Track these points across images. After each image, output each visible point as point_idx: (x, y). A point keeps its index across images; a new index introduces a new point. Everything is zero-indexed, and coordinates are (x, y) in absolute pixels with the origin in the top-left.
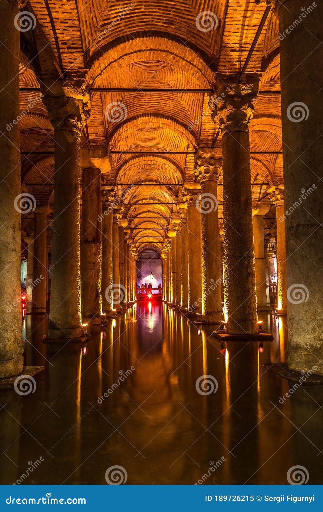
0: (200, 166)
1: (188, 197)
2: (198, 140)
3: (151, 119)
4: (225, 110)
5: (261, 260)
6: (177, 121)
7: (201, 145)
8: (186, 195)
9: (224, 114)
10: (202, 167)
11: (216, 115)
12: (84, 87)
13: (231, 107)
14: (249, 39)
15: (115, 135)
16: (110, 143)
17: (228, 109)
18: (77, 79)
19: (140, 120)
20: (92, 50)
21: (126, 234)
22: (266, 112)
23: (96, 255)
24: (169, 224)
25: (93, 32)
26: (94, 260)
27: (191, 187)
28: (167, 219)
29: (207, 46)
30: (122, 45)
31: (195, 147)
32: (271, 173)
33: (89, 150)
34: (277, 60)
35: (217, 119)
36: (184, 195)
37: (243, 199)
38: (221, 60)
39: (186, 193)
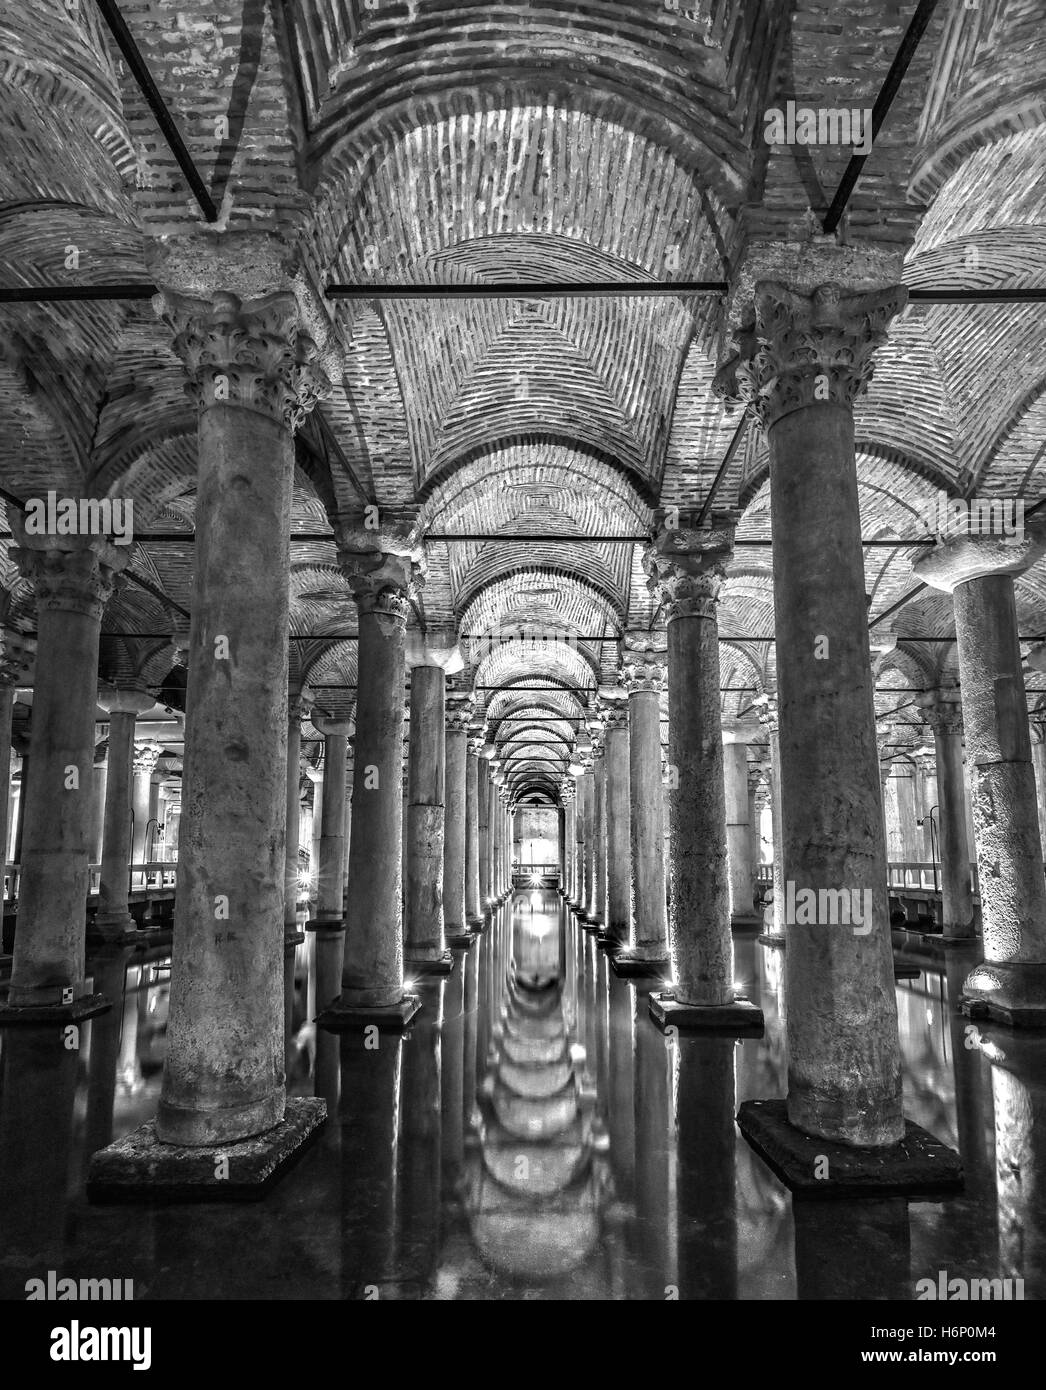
0: (627, 665)
1: (607, 714)
2: (625, 617)
3: (538, 578)
4: (672, 578)
5: (742, 828)
6: (586, 582)
7: (630, 626)
8: (603, 710)
9: (671, 584)
10: (632, 667)
11: (657, 585)
12: (413, 535)
13: (683, 573)
14: (715, 451)
15: (472, 607)
16: (463, 621)
18: (402, 522)
19: (517, 579)
20: (429, 470)
21: (493, 768)
22: (750, 566)
23: (433, 829)
24: (571, 751)
25: (433, 440)
26: (431, 840)
27: (612, 695)
28: (569, 743)
29: (638, 460)
30: (483, 460)
31: (618, 629)
32: (759, 670)
33: (424, 634)
34: (767, 487)
35: (658, 592)
36: (598, 710)
37: (706, 744)
38: (664, 488)
39: (602, 707)
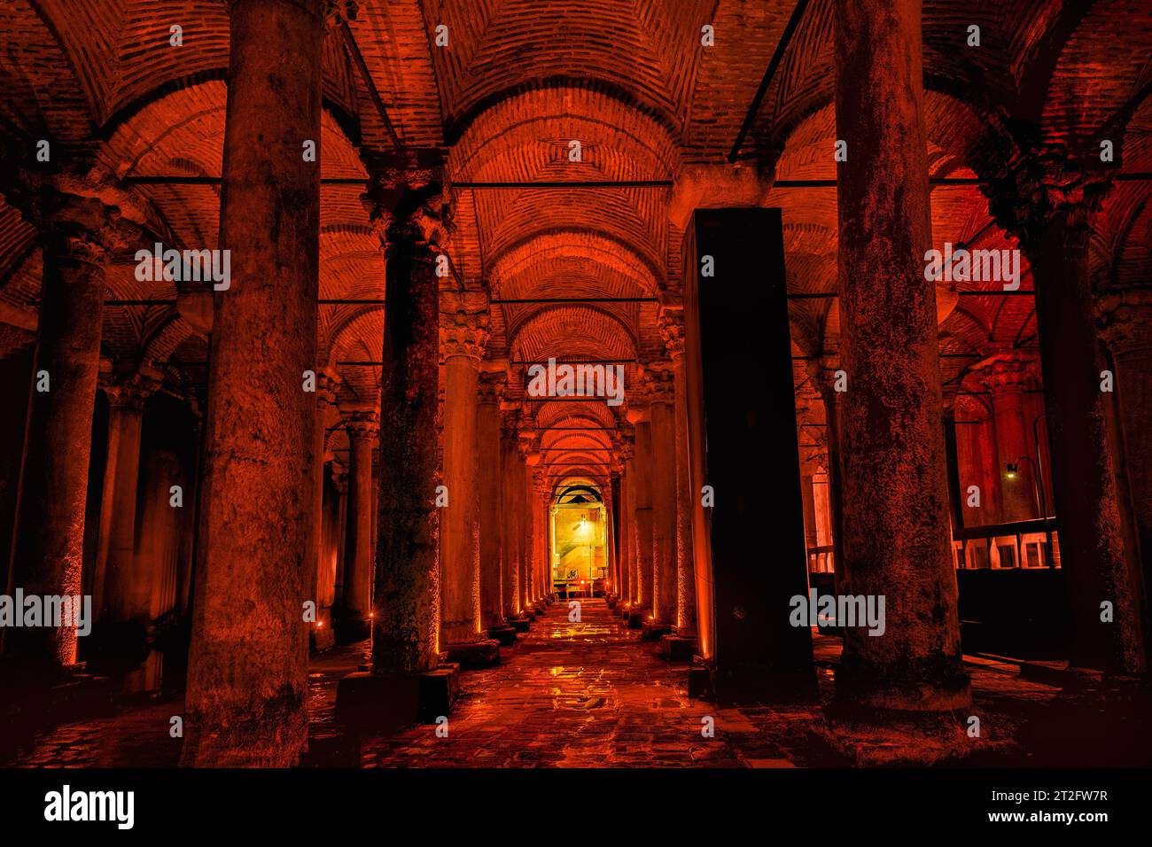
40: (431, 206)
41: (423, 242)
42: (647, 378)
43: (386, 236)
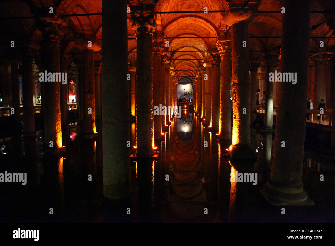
13: (138, 24)
17: (137, 25)
40: (150, 21)
41: (148, 32)
42: (211, 57)
43: (137, 30)
